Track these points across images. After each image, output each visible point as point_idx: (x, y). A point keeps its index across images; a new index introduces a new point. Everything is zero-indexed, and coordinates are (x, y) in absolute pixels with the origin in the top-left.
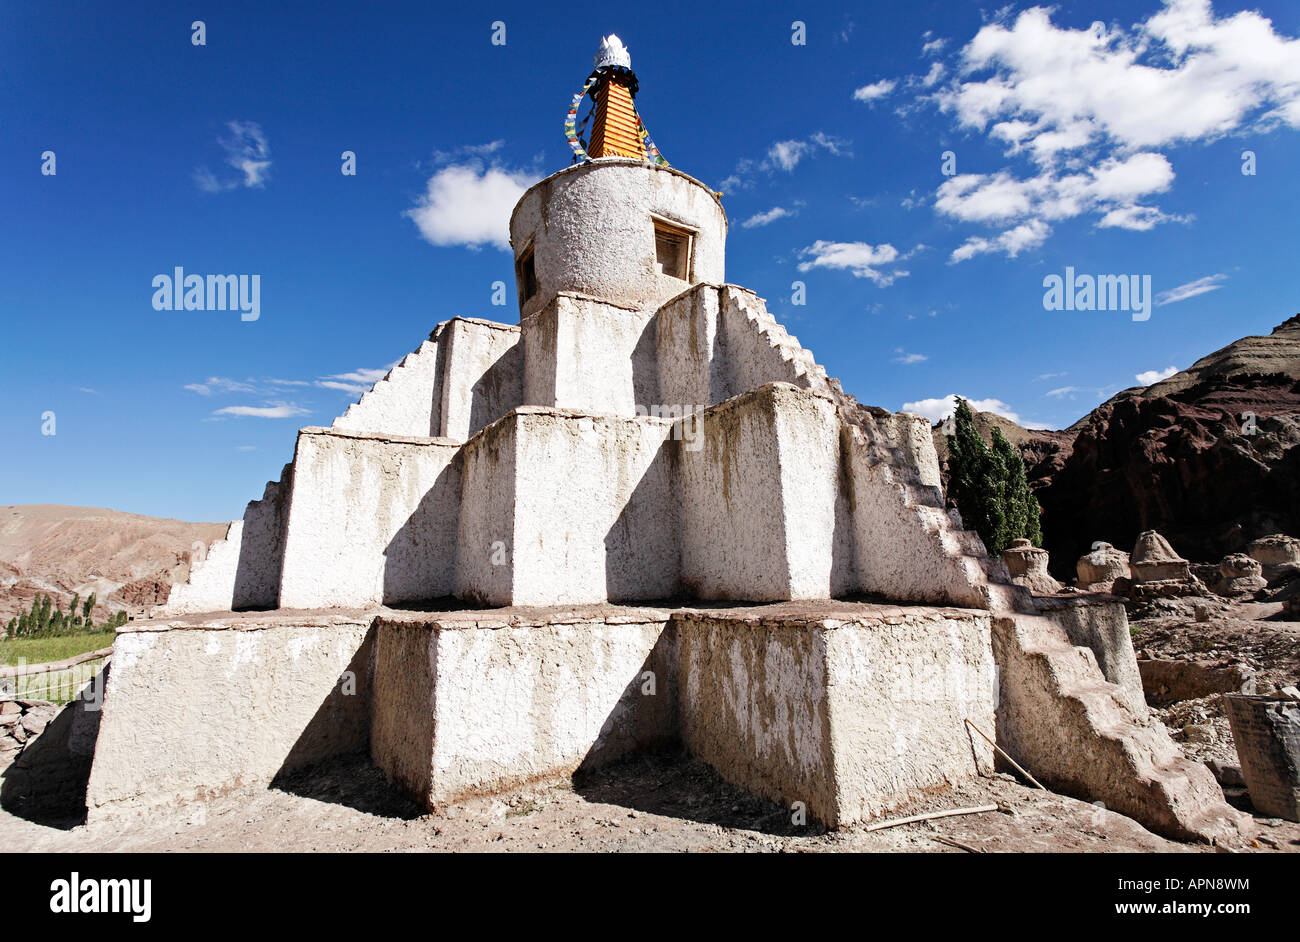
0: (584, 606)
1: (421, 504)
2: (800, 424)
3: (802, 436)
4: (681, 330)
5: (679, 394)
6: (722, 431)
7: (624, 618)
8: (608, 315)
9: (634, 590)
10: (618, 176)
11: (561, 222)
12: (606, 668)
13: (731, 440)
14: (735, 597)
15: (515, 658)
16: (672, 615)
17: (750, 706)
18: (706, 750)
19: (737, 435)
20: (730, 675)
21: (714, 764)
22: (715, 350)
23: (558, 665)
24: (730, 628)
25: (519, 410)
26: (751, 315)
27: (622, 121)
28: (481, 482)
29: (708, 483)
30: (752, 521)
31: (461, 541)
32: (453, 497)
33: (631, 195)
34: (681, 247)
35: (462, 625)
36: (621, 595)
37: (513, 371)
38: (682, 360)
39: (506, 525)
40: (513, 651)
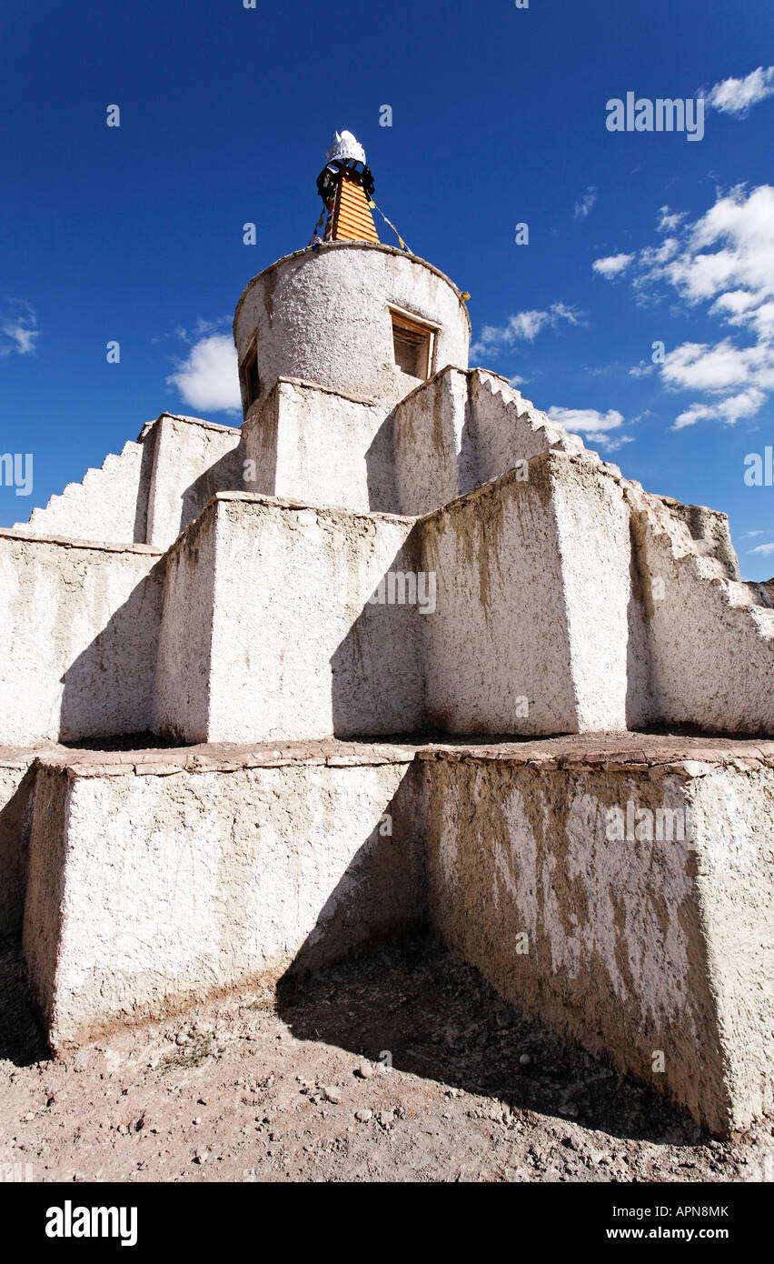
0: (303, 743)
1: (112, 620)
2: (582, 504)
3: (586, 520)
4: (424, 423)
5: (421, 497)
6: (477, 523)
7: (353, 758)
8: (339, 408)
9: (368, 723)
10: (351, 260)
11: (286, 313)
12: (327, 828)
13: (489, 532)
14: (497, 730)
15: (192, 816)
16: (417, 754)
17: (540, 891)
18: (469, 944)
19: (499, 524)
20: (505, 841)
21: (481, 968)
22: (463, 442)
23: (257, 826)
24: (505, 772)
25: (220, 495)
26: (507, 399)
27: (356, 219)
28: (181, 592)
29: (460, 589)
30: (520, 630)
31: (160, 666)
32: (152, 613)
33: (365, 280)
34: (421, 349)
35: (110, 770)
36: (351, 728)
37: (231, 478)
38: (425, 459)
39: (203, 641)
40: (191, 807)
